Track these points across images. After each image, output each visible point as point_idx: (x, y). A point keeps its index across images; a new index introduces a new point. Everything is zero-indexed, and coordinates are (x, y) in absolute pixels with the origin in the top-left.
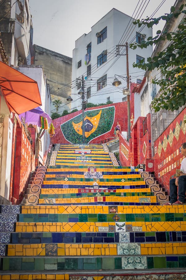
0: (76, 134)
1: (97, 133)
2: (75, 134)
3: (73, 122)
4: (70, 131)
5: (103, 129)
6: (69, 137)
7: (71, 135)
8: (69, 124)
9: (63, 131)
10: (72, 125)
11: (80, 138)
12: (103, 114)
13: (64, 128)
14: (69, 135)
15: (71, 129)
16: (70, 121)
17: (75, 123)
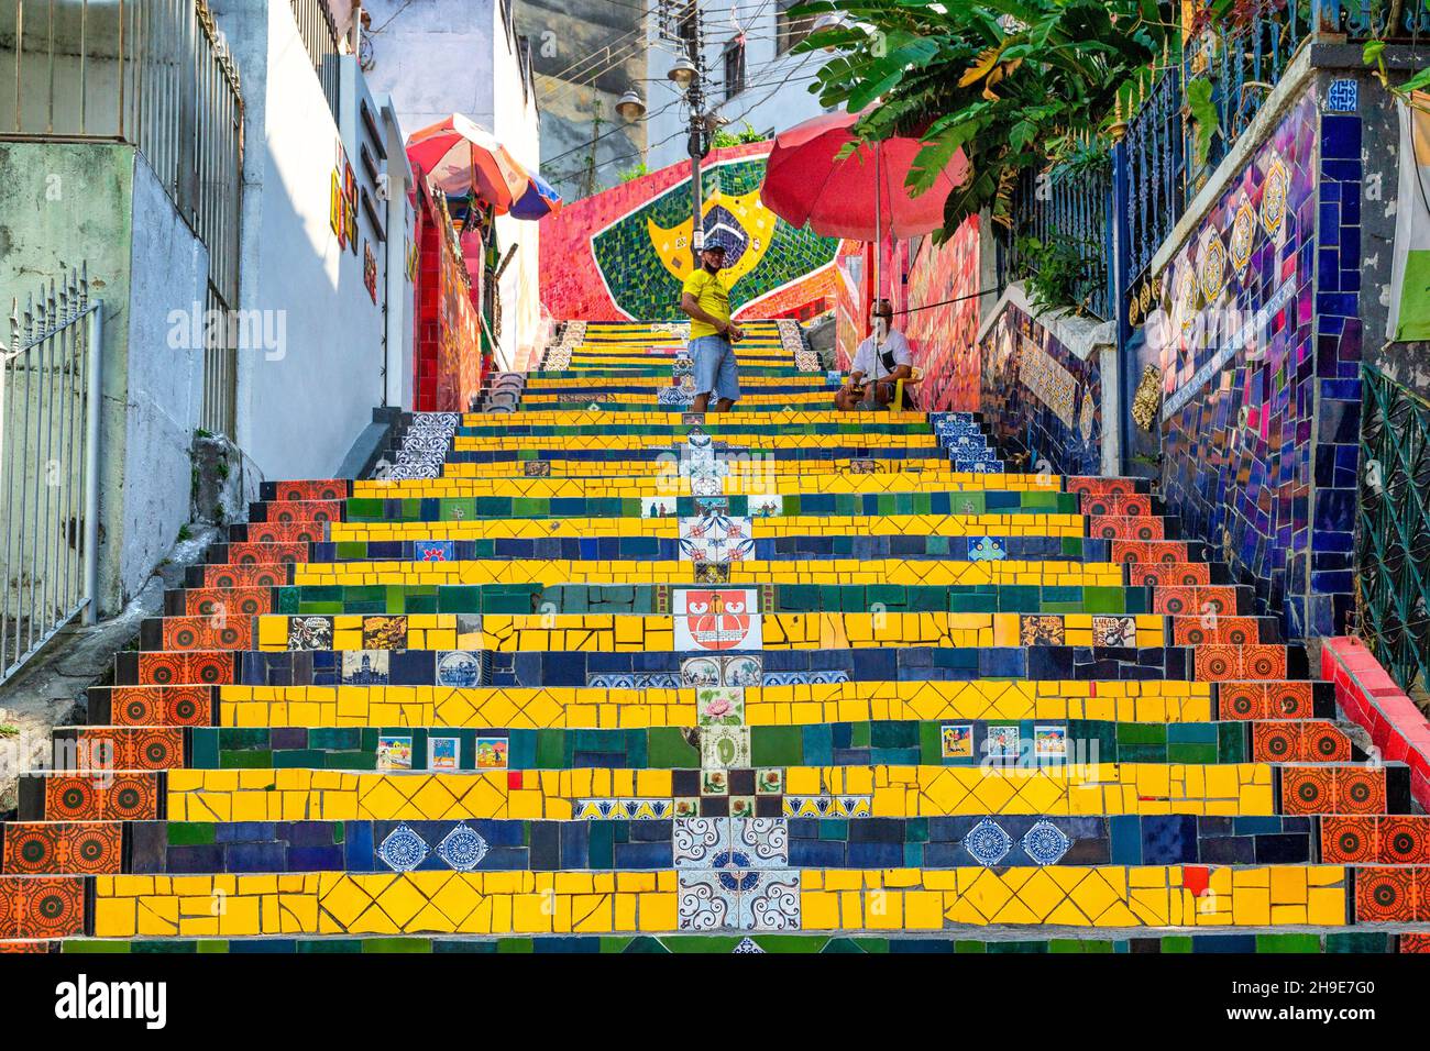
0: (666, 280)
1: (765, 277)
2: (660, 282)
3: (650, 222)
4: (639, 266)
5: (799, 256)
6: (631, 299)
7: (642, 288)
8: (632, 228)
9: (602, 266)
10: (645, 239)
13: (610, 250)
14: (635, 286)
15: (643, 257)
16: (636, 215)
17: (661, 225)
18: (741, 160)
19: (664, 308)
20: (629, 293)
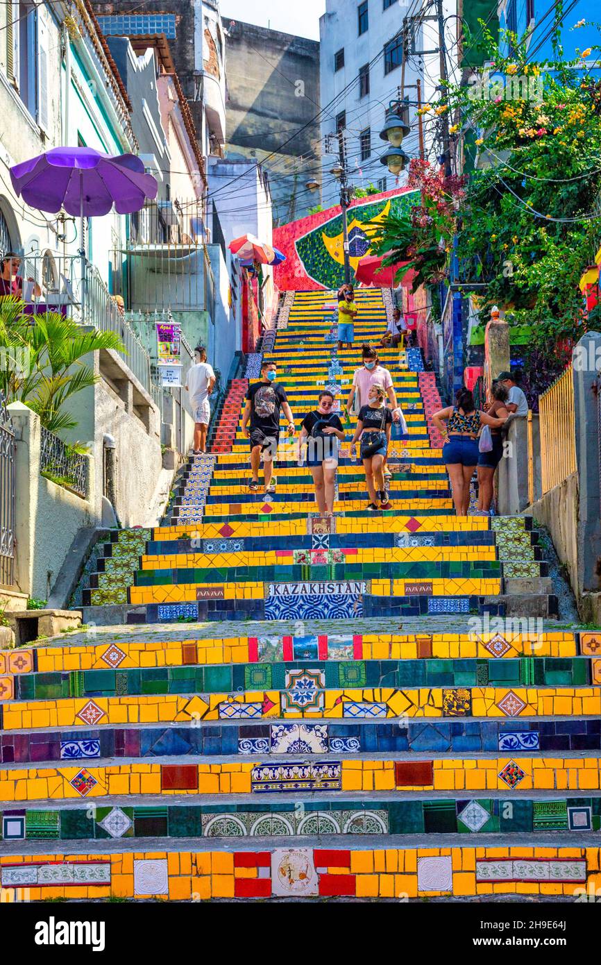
0: (332, 263)
2: (329, 263)
3: (324, 234)
4: (318, 256)
6: (315, 271)
7: (320, 266)
8: (315, 237)
9: (300, 256)
10: (321, 242)
11: (340, 273)
12: (395, 212)
13: (305, 248)
14: (317, 265)
15: (320, 251)
16: (316, 231)
17: (329, 236)
18: (366, 204)
19: (331, 276)
20: (314, 269)
